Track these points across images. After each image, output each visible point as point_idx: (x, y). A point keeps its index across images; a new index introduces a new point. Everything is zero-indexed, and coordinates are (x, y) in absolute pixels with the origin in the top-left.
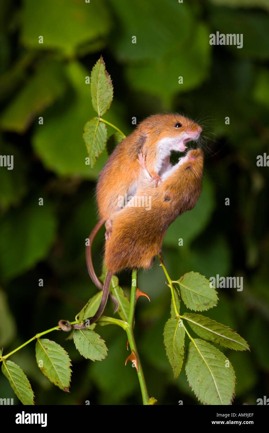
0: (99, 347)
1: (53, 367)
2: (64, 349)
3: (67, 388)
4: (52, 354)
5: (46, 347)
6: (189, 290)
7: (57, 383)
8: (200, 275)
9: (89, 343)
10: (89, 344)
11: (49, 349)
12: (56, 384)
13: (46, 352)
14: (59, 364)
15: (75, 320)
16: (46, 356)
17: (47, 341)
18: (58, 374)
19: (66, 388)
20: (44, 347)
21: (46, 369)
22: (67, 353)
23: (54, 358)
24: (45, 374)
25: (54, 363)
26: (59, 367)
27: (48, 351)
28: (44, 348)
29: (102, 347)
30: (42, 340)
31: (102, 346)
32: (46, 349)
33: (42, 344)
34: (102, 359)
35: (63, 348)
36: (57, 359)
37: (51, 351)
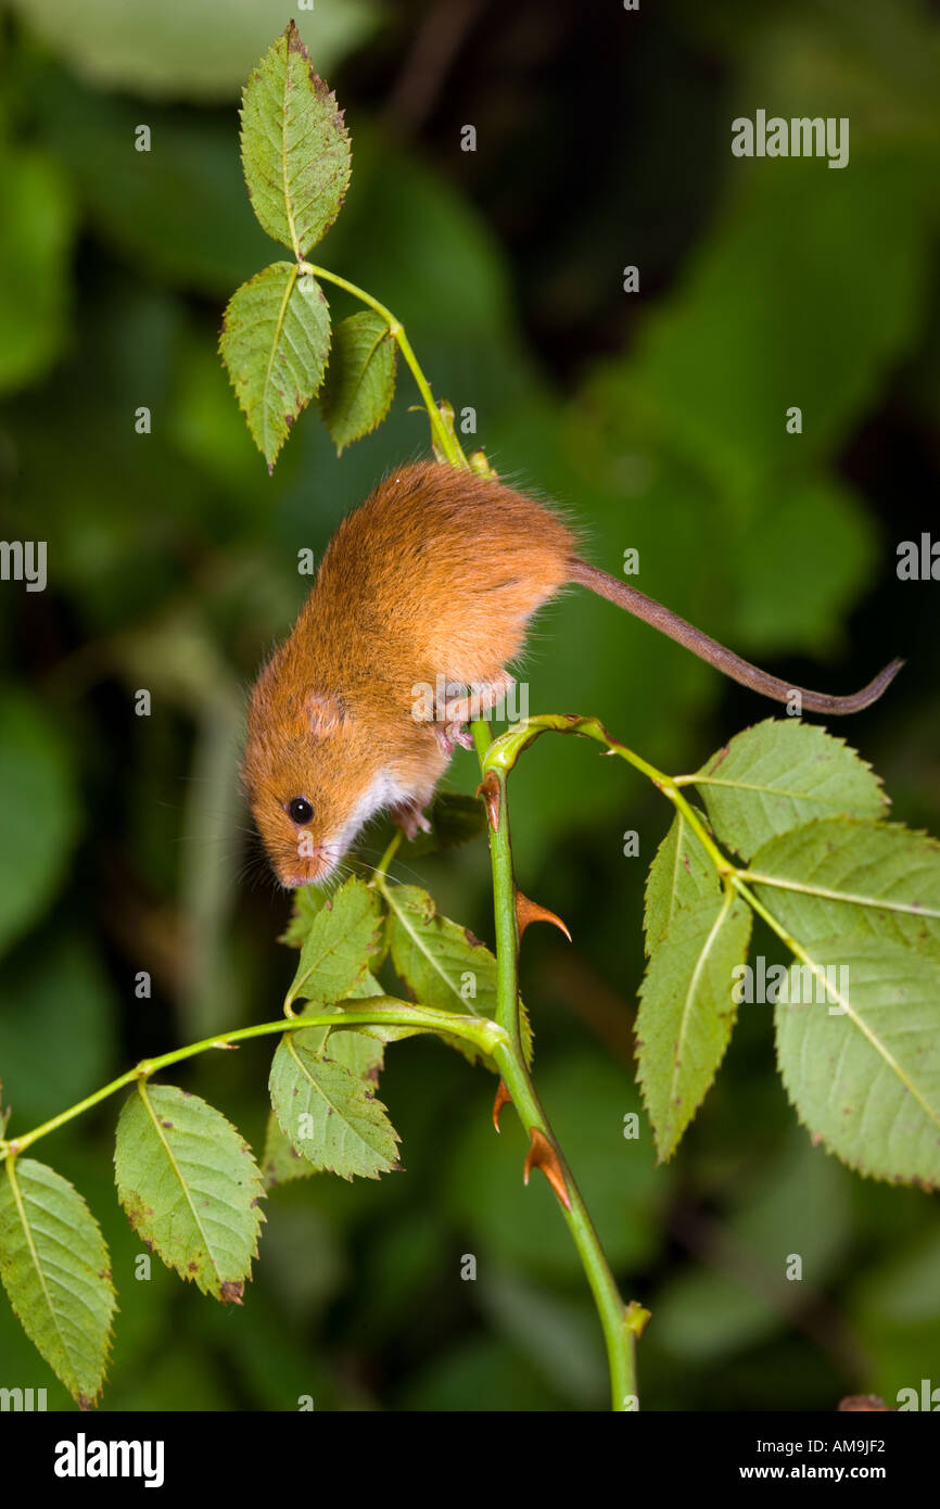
0: (366, 1127)
1: (183, 1202)
2: (236, 1129)
3: (236, 1284)
4: (187, 1149)
5: (165, 1120)
7: (193, 1267)
9: (327, 1111)
10: (331, 1112)
11: (176, 1126)
12: (184, 1273)
13: (163, 1139)
14: (212, 1187)
15: (282, 1017)
16: (162, 1153)
17: (173, 1093)
18: (205, 1230)
19: (231, 1287)
20: (159, 1117)
21: (151, 1212)
22: (249, 1147)
23: (193, 1166)
24: (143, 1233)
25: (190, 1183)
26: (208, 1202)
27: (172, 1136)
28: (159, 1121)
29: (376, 1127)
30: (152, 1090)
31: (377, 1125)
32: (167, 1126)
33: (151, 1103)
34: (381, 1173)
35: (232, 1128)
36: (206, 1169)
37: (187, 1135)
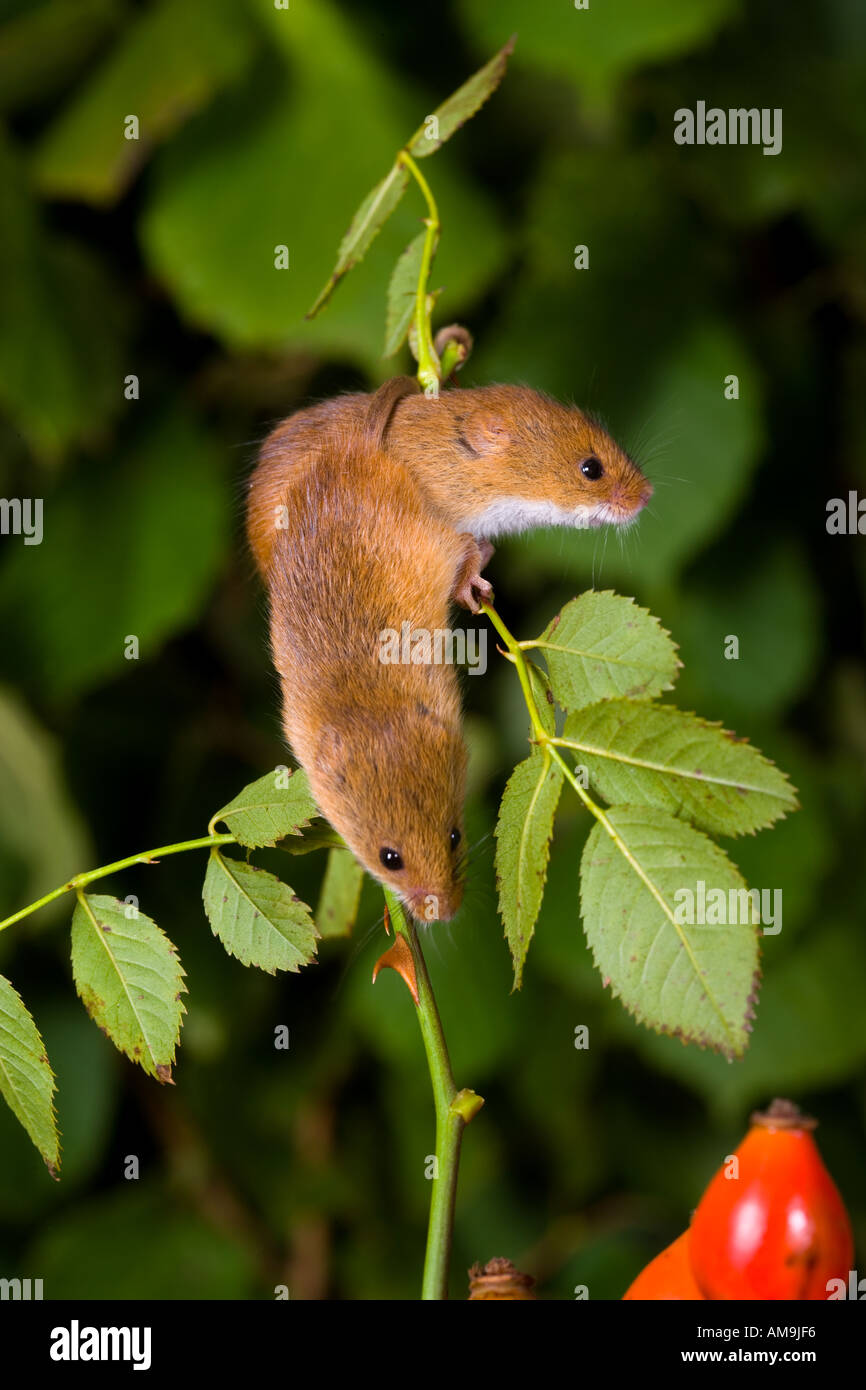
0: (289, 926)
1: (124, 996)
2: (165, 932)
3: (166, 1067)
4: (124, 949)
5: (105, 925)
6: (579, 655)
7: (137, 1051)
8: (618, 596)
9: (253, 915)
10: (257, 916)
11: (113, 931)
12: (132, 1056)
13: (104, 942)
14: (146, 984)
15: (206, 834)
16: (104, 954)
17: (110, 901)
18: (142, 1020)
19: (163, 1069)
20: (99, 923)
21: (103, 1003)
22: (176, 949)
23: (129, 964)
24: (100, 1022)
25: (127, 978)
26: (143, 996)
27: (110, 938)
28: (99, 926)
29: (298, 927)
30: (92, 899)
31: (300, 924)
32: (106, 930)
33: (91, 911)
34: (300, 967)
35: (161, 932)
36: (139, 968)
37: (123, 937)
